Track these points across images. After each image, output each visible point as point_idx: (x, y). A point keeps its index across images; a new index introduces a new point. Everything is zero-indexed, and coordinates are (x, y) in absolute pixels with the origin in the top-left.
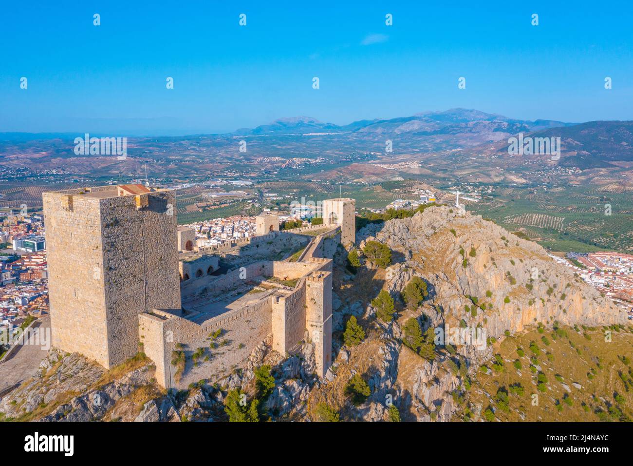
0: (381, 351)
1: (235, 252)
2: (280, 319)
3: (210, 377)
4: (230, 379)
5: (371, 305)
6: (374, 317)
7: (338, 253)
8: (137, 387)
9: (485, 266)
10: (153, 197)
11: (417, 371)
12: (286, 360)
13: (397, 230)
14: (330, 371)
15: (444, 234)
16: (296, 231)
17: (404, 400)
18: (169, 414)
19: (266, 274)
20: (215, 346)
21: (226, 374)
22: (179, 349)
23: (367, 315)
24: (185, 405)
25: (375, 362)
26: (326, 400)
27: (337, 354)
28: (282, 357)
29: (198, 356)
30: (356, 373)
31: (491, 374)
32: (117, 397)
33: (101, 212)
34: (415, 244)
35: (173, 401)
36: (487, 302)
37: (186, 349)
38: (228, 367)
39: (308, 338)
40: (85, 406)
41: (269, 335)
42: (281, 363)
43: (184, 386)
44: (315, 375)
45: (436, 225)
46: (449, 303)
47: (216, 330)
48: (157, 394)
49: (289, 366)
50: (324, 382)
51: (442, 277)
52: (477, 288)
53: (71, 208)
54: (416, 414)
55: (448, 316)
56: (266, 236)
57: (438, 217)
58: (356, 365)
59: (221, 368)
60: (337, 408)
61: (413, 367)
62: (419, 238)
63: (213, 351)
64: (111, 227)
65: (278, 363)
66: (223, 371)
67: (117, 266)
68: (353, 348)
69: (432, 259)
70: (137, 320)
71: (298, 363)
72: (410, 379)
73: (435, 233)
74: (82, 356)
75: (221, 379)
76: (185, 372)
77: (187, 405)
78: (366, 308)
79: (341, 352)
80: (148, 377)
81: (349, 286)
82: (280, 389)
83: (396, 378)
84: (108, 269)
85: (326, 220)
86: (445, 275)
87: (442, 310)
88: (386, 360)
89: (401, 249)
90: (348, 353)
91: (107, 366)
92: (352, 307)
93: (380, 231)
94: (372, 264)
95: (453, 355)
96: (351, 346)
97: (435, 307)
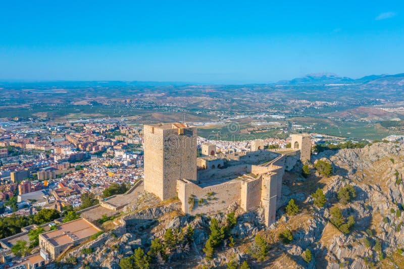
0: (309, 221)
1: (236, 159)
2: (244, 192)
3: (206, 213)
4: (216, 216)
5: (311, 196)
6: (311, 203)
7: (297, 165)
8: (173, 210)
10: (187, 130)
11: (335, 238)
12: (246, 213)
13: (347, 155)
14: (273, 225)
15: (385, 161)
16: (273, 150)
17: (323, 251)
18: (185, 224)
19: (248, 171)
20: (210, 199)
21: (214, 213)
22: (192, 197)
23: (306, 201)
24: (192, 222)
25: (304, 226)
27: (280, 218)
28: (245, 211)
29: (200, 202)
30: (289, 228)
32: (164, 212)
34: (361, 166)
35: (187, 219)
37: (195, 198)
38: (216, 211)
39: (261, 205)
40: (151, 213)
41: (239, 200)
42: (243, 214)
43: (194, 214)
44: (264, 225)
45: (380, 154)
46: (377, 205)
47: (210, 192)
48: (181, 215)
49: (247, 216)
50: (268, 229)
51: (375, 188)
54: (329, 260)
55: (375, 213)
56: (255, 152)
57: (382, 150)
58: (290, 225)
59: (212, 210)
60: (272, 243)
61: (333, 235)
62: (365, 162)
63: (208, 201)
64: (167, 141)
67: (168, 158)
68: (291, 216)
69: (372, 176)
71: (254, 216)
72: (329, 241)
73: (378, 160)
74: (154, 194)
75: (211, 215)
76: (194, 208)
78: (307, 197)
79: (283, 217)
80: (178, 207)
81: (299, 184)
82: (241, 226)
83: (319, 239)
84: (165, 159)
85: (293, 146)
86: (379, 187)
87: (371, 209)
88: (312, 227)
89: (347, 167)
90: (287, 219)
91: (162, 200)
92: (297, 195)
93: (333, 155)
94: (320, 174)
95: (370, 236)
96: (289, 215)
97: (363, 205)
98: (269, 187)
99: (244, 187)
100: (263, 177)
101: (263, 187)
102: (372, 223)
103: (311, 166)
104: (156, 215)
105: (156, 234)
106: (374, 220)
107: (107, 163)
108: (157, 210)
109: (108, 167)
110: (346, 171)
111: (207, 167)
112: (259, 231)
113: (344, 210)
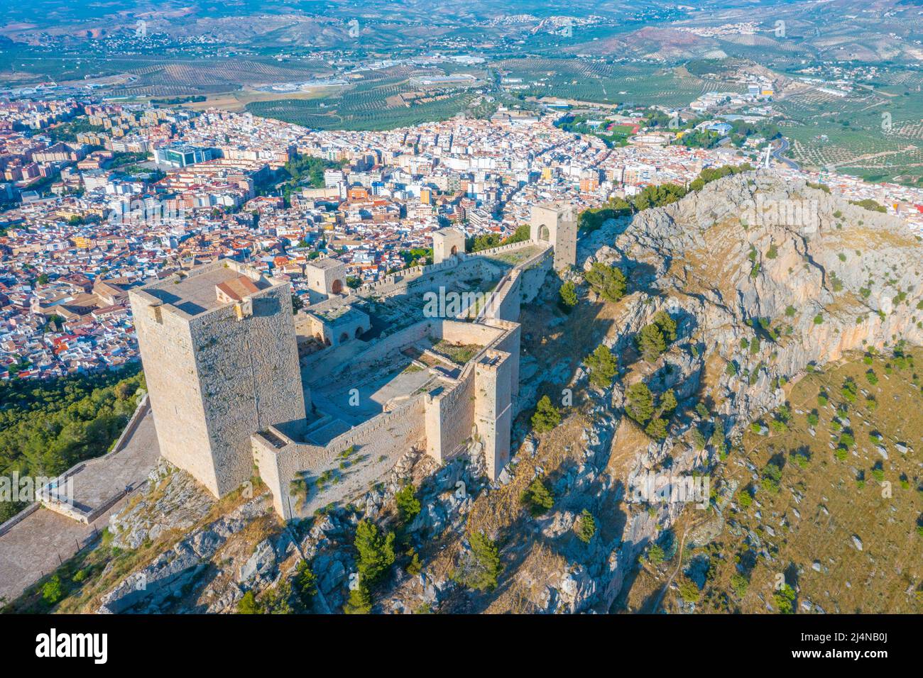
0: (584, 436)
3: (340, 499)
4: (367, 498)
5: (583, 364)
6: (585, 384)
7: (547, 284)
8: (251, 520)
9: (791, 270)
10: (260, 300)
11: (638, 455)
12: (441, 469)
13: (652, 225)
14: (507, 471)
15: (728, 226)
16: (489, 253)
17: (614, 493)
18: (289, 549)
19: (434, 335)
20: (346, 465)
21: (362, 492)
22: (299, 478)
23: (575, 380)
24: (308, 537)
25: (573, 452)
26: (494, 513)
27: (520, 444)
28: (438, 465)
29: (323, 480)
30: (542, 471)
31: (766, 434)
32: (228, 535)
33: (192, 335)
34: (680, 244)
35: (293, 534)
36: (785, 324)
37: (309, 476)
38: (365, 485)
39: (476, 436)
40: (191, 550)
41: (421, 439)
42: (434, 474)
43: (310, 512)
44: (484, 479)
45: (718, 211)
46: (715, 337)
47: (346, 448)
48: (274, 528)
49: (445, 476)
50: (495, 486)
51: (711, 299)
52: (772, 305)
53: (160, 321)
54: (627, 512)
55: (711, 356)
56: (445, 263)
57: (724, 200)
58: (544, 460)
59: (355, 486)
60: (507, 523)
61: (633, 449)
62: (688, 232)
63: (344, 471)
64: (206, 349)
65: (432, 473)
66: (358, 490)
67: (218, 389)
68: (544, 434)
69: (703, 267)
70: (250, 441)
71: (461, 468)
72: (626, 465)
74: (191, 476)
75: (356, 499)
76: (308, 499)
77: (311, 537)
78: (575, 370)
79: (525, 442)
80: (264, 506)
81: (555, 337)
82: (431, 507)
83: (605, 464)
84: (208, 395)
85: (534, 234)
86: (718, 293)
87: (702, 348)
88: (591, 448)
89: (653, 260)
90: (536, 443)
91: (217, 496)
92: (554, 371)
93: (622, 232)
94: (598, 294)
95: (704, 418)
96: (540, 431)
97: (687, 347)
98: (493, 395)
99: (433, 410)
100: (476, 369)
101: (477, 393)
102: (706, 381)
103: (578, 279)
104: (204, 552)
105: (212, 607)
106: (708, 375)
107: (67, 209)
108: (204, 537)
109: (71, 223)
110: (650, 269)
111: (327, 340)
112: (474, 501)
113: (653, 374)
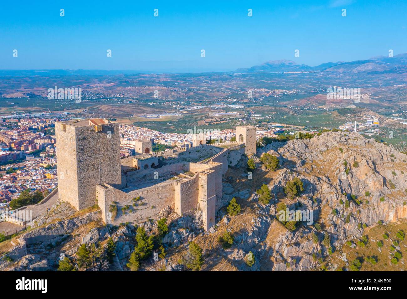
0: (253, 221)
1: (175, 156)
2: (178, 195)
3: (133, 221)
4: (145, 224)
5: (256, 193)
6: (256, 201)
7: (242, 160)
8: (91, 221)
9: (366, 175)
10: (106, 126)
11: (281, 236)
12: (180, 218)
13: (296, 147)
14: (213, 228)
15: (333, 151)
16: (216, 145)
17: (268, 252)
18: (106, 236)
19: (186, 169)
20: (136, 205)
21: (143, 221)
22: (114, 204)
23: (251, 199)
24: (115, 233)
25: (247, 227)
26: (205, 243)
27: (221, 219)
28: (179, 216)
29: (125, 209)
30: (230, 231)
31: (355, 248)
32: (80, 224)
33: (76, 133)
34: (310, 157)
35: (109, 230)
36: (365, 199)
37: (119, 205)
38: (145, 217)
39: (199, 207)
40: (62, 226)
41: (172, 203)
42: (177, 219)
43: (118, 223)
44: (202, 229)
45: (329, 144)
46: (327, 197)
47: (137, 197)
48: (101, 226)
49: (182, 221)
50: (207, 233)
51: (324, 180)
52: (358, 189)
53: (65, 131)
54: (274, 261)
55: (324, 206)
56: (196, 147)
57: (331, 139)
58: (232, 227)
59: (140, 217)
60: (210, 248)
61: (279, 233)
62: (314, 152)
63: (135, 208)
64: (81, 141)
65: (176, 219)
66: (141, 219)
67: (84, 160)
68: (233, 217)
69: (321, 167)
70: (95, 188)
71: (191, 221)
72: (275, 240)
73: (328, 150)
74: (69, 203)
75: (140, 223)
76: (117, 216)
77: (117, 233)
78: (252, 194)
79: (224, 218)
80: (98, 216)
81: (243, 180)
82: (174, 232)
83: (265, 238)
84: (79, 161)
85: (237, 139)
86: (328, 178)
87: (320, 201)
88: (256, 226)
89: (295, 159)
90: (229, 220)
91: (78, 210)
92: (241, 193)
93: (282, 147)
94: (266, 168)
95: (319, 231)
96: (232, 215)
97: (311, 199)
98: (206, 187)
99: (178, 188)
100: (200, 176)
101: (200, 188)
102: (321, 216)
103: (257, 160)
104: (68, 229)
105: (68, 251)
106: (323, 213)
107: (45, 163)
108: (69, 222)
109: (46, 169)
110: (295, 163)
111: (139, 167)
112: (196, 237)
113: (292, 205)
